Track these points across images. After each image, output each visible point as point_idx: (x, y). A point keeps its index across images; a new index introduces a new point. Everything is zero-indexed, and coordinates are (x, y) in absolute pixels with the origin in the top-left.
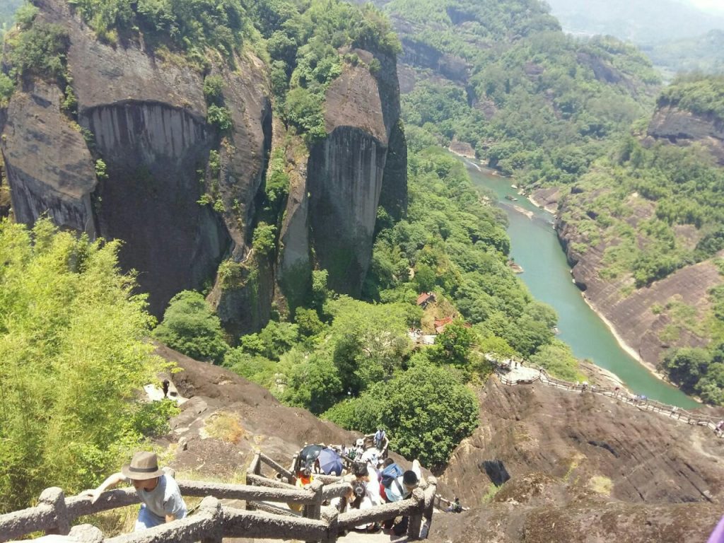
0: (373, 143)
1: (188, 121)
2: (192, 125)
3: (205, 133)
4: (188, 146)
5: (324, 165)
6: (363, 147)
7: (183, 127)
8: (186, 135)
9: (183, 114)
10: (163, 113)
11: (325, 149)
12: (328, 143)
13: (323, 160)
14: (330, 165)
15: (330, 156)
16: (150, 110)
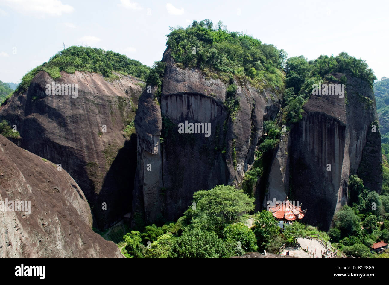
0: (336, 123)
1: (214, 104)
2: (216, 106)
3: (223, 111)
4: (213, 118)
5: (302, 137)
6: (329, 125)
7: (211, 107)
8: (212, 112)
9: (212, 100)
10: (201, 99)
11: (302, 127)
12: (304, 123)
13: (301, 134)
14: (306, 138)
15: (306, 132)
16: (195, 98)
